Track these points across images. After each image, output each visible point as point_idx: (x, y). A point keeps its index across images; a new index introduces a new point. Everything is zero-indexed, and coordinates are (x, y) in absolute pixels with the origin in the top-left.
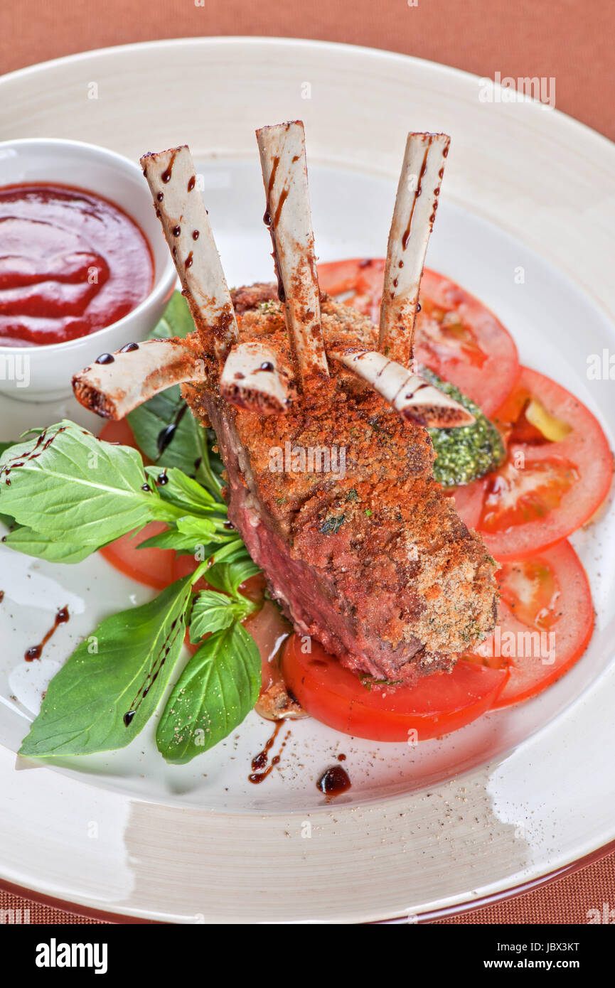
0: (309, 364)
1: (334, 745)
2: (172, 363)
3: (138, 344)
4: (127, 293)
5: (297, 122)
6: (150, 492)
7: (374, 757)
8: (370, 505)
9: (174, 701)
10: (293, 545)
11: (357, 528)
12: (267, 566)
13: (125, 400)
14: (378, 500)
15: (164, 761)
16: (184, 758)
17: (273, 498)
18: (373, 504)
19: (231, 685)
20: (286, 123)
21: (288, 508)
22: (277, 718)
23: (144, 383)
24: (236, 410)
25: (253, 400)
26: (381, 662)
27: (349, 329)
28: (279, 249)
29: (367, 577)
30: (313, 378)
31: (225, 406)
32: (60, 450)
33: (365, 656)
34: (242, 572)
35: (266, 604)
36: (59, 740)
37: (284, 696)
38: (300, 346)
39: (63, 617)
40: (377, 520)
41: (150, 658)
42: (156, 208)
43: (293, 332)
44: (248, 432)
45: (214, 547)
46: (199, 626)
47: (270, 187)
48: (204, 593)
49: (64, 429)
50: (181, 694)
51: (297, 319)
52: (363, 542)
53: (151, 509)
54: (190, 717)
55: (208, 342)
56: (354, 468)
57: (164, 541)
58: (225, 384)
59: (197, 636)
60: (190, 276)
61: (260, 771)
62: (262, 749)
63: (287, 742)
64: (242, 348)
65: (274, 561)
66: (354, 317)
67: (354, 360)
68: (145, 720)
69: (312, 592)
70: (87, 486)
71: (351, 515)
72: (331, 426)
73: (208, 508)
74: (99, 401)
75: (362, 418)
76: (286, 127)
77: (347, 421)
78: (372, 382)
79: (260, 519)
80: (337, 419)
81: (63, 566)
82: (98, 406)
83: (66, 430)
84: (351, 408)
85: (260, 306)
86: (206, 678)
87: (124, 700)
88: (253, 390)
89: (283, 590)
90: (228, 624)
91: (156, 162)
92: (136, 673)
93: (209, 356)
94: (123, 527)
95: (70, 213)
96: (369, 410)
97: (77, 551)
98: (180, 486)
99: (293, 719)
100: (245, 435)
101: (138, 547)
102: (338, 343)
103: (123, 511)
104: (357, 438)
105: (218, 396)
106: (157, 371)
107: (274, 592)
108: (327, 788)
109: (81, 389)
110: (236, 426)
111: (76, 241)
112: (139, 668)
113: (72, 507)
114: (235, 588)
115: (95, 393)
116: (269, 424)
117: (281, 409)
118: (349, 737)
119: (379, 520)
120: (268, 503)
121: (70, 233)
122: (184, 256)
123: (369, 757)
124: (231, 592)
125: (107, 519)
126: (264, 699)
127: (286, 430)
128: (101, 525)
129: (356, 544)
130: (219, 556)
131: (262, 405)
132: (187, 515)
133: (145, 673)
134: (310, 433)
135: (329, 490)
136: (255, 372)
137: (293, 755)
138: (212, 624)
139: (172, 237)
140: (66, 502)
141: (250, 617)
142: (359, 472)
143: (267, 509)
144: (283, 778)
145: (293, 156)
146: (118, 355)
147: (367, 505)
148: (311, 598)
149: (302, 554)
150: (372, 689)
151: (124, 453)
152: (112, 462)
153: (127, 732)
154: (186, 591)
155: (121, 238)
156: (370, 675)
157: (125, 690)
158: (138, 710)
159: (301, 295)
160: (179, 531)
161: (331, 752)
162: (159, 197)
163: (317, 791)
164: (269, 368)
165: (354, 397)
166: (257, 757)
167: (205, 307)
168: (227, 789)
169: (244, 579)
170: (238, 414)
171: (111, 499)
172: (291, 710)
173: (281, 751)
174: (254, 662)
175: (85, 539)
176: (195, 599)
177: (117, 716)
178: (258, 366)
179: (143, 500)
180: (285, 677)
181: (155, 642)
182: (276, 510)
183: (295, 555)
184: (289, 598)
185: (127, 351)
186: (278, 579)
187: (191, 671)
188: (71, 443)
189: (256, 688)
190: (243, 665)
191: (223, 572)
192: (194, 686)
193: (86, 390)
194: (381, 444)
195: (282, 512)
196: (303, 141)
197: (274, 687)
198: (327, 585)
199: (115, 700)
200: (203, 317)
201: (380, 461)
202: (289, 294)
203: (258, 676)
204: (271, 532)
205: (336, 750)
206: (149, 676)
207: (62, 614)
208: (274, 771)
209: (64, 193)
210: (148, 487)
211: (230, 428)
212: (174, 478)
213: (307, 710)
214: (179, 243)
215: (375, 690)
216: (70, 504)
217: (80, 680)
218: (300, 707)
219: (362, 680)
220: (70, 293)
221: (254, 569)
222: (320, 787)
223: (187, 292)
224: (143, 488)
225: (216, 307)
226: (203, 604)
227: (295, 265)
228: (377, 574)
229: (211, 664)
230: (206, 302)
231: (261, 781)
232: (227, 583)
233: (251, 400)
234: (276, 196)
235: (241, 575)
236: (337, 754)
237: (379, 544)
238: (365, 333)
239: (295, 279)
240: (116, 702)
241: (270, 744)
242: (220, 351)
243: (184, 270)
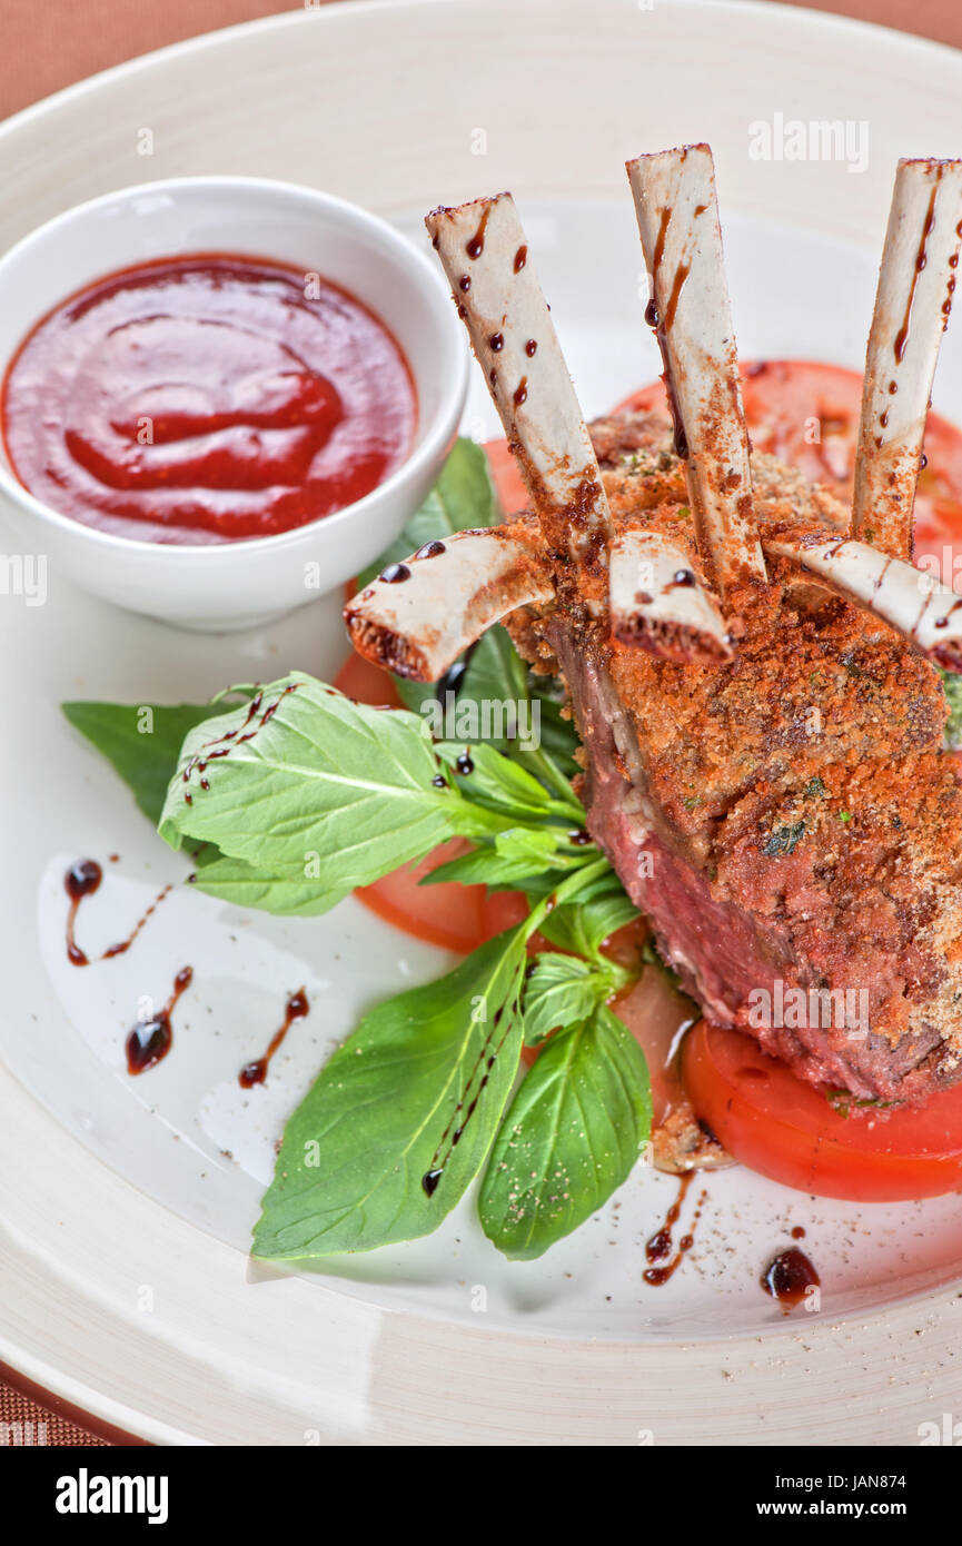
0: (734, 564)
1: (783, 1213)
2: (503, 574)
3: (441, 541)
4: (373, 440)
5: (700, 146)
6: (446, 789)
7: (854, 1230)
8: (846, 803)
9: (504, 1147)
10: (715, 878)
11: (824, 843)
12: (658, 909)
13: (440, 646)
14: (860, 793)
15: (500, 1256)
16: (532, 1247)
17: (678, 797)
18: (852, 800)
19: (600, 1116)
20: (679, 147)
21: (705, 814)
22: (682, 1171)
23: (465, 613)
24: (611, 648)
25: (672, 640)
26: (871, 1071)
27: (775, 493)
28: (675, 368)
29: (846, 928)
30: (741, 588)
31: (590, 642)
32: (290, 724)
33: (840, 1060)
34: (604, 919)
35: (647, 971)
36: (312, 1226)
37: (692, 1131)
38: (717, 533)
39: (298, 1007)
40: (859, 829)
41: (458, 1072)
42: (457, 302)
43: (705, 509)
44: (635, 686)
45: (557, 877)
46: (541, 1015)
47: (655, 260)
48: (545, 958)
49: (295, 687)
50: (515, 1136)
51: (712, 488)
52: (835, 868)
53: (452, 819)
54: (534, 1175)
55: (556, 531)
56: (818, 742)
57: (469, 871)
58: (619, 614)
59: (538, 1033)
60: (523, 420)
61: (661, 1263)
62: (660, 1224)
63: (702, 1210)
64: (630, 540)
65: (674, 902)
66: (780, 472)
67: (825, 558)
68: (463, 1186)
69: (746, 954)
70: (340, 785)
71: (815, 822)
72: (777, 670)
73: (540, 811)
74: (395, 649)
75: (828, 653)
76: (681, 156)
77: (803, 659)
78: (866, 598)
79: (648, 832)
80: (786, 658)
81: (295, 922)
82: (395, 658)
83: (299, 689)
84: (809, 638)
86: (557, 1105)
87: (418, 1150)
88: (672, 623)
89: (685, 949)
90: (588, 1011)
91: (455, 223)
92: (433, 1102)
93: (559, 557)
94: (404, 850)
95: (266, 301)
96: (840, 640)
97: (319, 896)
98: (491, 774)
99: (709, 1169)
100: (628, 691)
101: (424, 881)
102: (783, 525)
103: (402, 824)
104: (823, 689)
105: (578, 625)
106: (483, 589)
107: (668, 953)
108: (781, 1290)
109: (362, 629)
110: (611, 677)
111: (278, 354)
112: (439, 1092)
113: (316, 821)
114: (595, 945)
115: (389, 636)
118: (806, 1196)
119: (862, 827)
120: (669, 806)
121: (267, 340)
122: (512, 386)
123: (845, 1231)
124: (587, 953)
125: (377, 839)
126: (660, 1137)
127: (700, 681)
128: (367, 849)
129: (823, 872)
130: (564, 893)
131: (688, 648)
132: (513, 827)
133: (452, 1100)
134: (742, 683)
135: (775, 781)
136: (667, 590)
137: (714, 1232)
138: (563, 1011)
139: (488, 352)
140: (306, 813)
141: (622, 995)
142: (826, 747)
143: (667, 815)
144: (702, 1273)
145: (696, 205)
146: (414, 563)
147: (841, 803)
148: (743, 965)
149: (732, 892)
150: (850, 1115)
151: (399, 723)
152: (380, 740)
153: (430, 1207)
154: (515, 954)
155: (353, 344)
156: (847, 1091)
157: (419, 1131)
158: (448, 1168)
159: (717, 446)
160: (500, 853)
161: (778, 1224)
162: (463, 284)
163: (764, 1294)
164: (688, 581)
165: (810, 618)
166: (653, 1240)
167: (551, 472)
168: (608, 1298)
169: (611, 930)
170: (614, 654)
171: (381, 805)
172: (707, 1154)
173: (694, 1226)
174: (637, 1074)
175: (343, 875)
176: (532, 967)
177: (410, 1179)
178: (670, 580)
179: (434, 804)
180: (692, 1097)
181: (464, 1047)
182: (683, 817)
183: (720, 893)
184: (696, 965)
185: (428, 557)
186: (678, 931)
187: (531, 1094)
188: (309, 711)
189: (646, 1118)
190: (619, 1080)
191: (571, 920)
192: (536, 1119)
193: (372, 631)
194: (864, 697)
195: (694, 821)
196: (712, 180)
197: (675, 1117)
198: (775, 943)
199: (402, 1150)
200: (548, 490)
201: (862, 728)
202: (695, 445)
203: (645, 1097)
204: (669, 855)
205: (787, 1220)
206: (459, 1107)
207: (296, 1003)
208: (686, 1263)
209: (250, 270)
210: (442, 779)
211: (599, 679)
212: (483, 762)
213: (732, 1153)
214: (502, 363)
215: (854, 1117)
216: (312, 818)
217: (338, 1117)
218: (723, 1149)
219: (833, 1100)
221: (623, 912)
222: (768, 1288)
223: (517, 446)
224: (434, 782)
225: (570, 471)
226: (544, 977)
227: (706, 394)
228: (864, 923)
229: (564, 1081)
230: (552, 464)
231: (666, 1280)
232: (580, 937)
233: (667, 641)
234: (668, 274)
235: (605, 923)
236: (790, 1227)
237: (865, 870)
238: (803, 500)
239: (706, 418)
240: (404, 1154)
241: (674, 1215)
242: (579, 548)
243: (512, 409)
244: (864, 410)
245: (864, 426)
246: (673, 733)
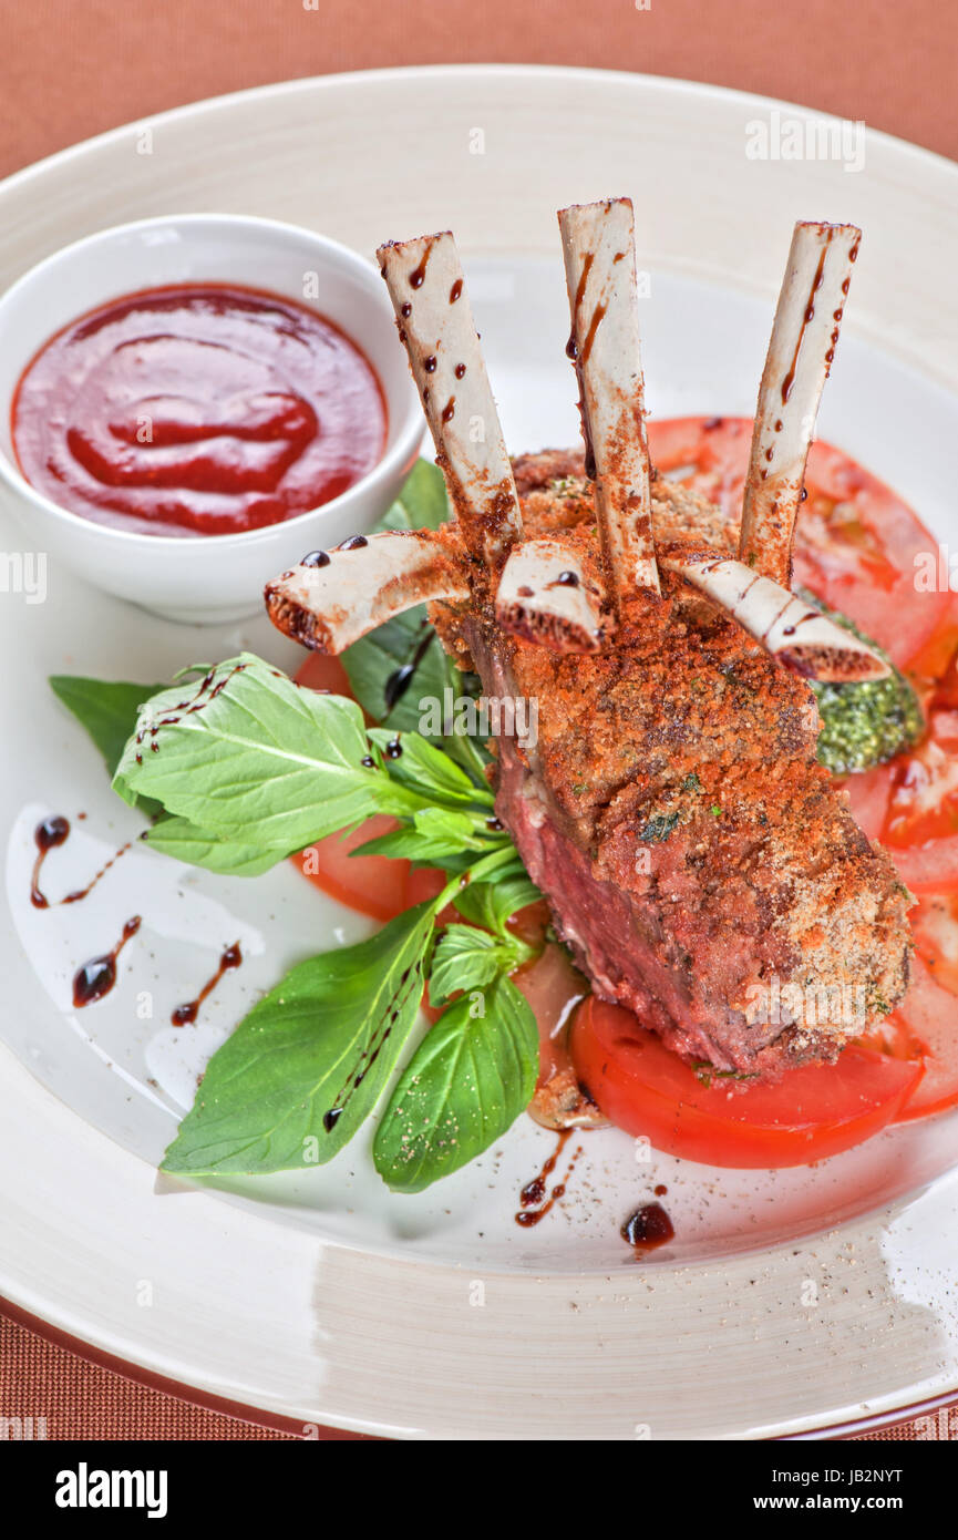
0: (631, 577)
1: (648, 1171)
2: (418, 569)
3: (366, 537)
4: (345, 458)
5: (623, 200)
6: (374, 769)
7: (711, 1192)
8: (718, 799)
9: (401, 1095)
10: (596, 858)
11: (697, 835)
12: (554, 889)
13: (345, 624)
14: (732, 791)
15: (386, 1187)
16: (415, 1184)
17: (568, 783)
18: (723, 797)
19: (491, 1072)
20: (605, 201)
21: (591, 800)
22: (561, 1127)
23: (375, 599)
24: (515, 644)
25: (547, 629)
26: (727, 1044)
27: (690, 524)
28: (589, 397)
29: (711, 911)
30: (636, 599)
31: (497, 638)
32: (235, 699)
33: (703, 1033)
34: (511, 898)
35: (549, 948)
36: (222, 1149)
37: (573, 1091)
38: (617, 548)
39: (232, 958)
40: (729, 823)
41: (367, 1027)
42: (399, 327)
43: (607, 526)
44: (533, 680)
45: (472, 857)
46: (444, 978)
47: (577, 300)
48: (453, 928)
49: (244, 667)
50: (413, 1085)
51: (614, 507)
52: (705, 857)
53: (379, 797)
54: (427, 1121)
55: (473, 538)
56: (695, 741)
57: (393, 846)
58: (503, 604)
59: (441, 995)
60: (449, 435)
61: (533, 1208)
62: (537, 1173)
63: (576, 1164)
64: (528, 548)
65: (566, 881)
66: (699, 506)
67: (703, 573)
68: (357, 1123)
69: (624, 931)
70: (276, 757)
71: (689, 814)
72: (662, 674)
73: (462, 797)
74: (306, 624)
75: (710, 663)
76: (606, 207)
77: (686, 667)
78: (730, 608)
79: (545, 816)
80: (671, 664)
81: (233, 881)
82: (304, 632)
83: (247, 668)
84: (694, 648)
85: (554, 484)
86: (453, 1060)
87: (325, 1090)
88: (547, 615)
89: (577, 927)
90: (490, 978)
91: (401, 256)
92: (343, 1050)
93: (474, 560)
94: (331, 821)
95: (259, 331)
96: (721, 651)
97: (256, 857)
98: (420, 761)
99: (586, 1128)
100: (527, 684)
101: (352, 854)
102: (676, 545)
103: (331, 797)
104: (702, 694)
105: (488, 623)
106: (396, 580)
107: (562, 930)
108: (638, 1237)
109: (278, 605)
110: (514, 671)
111: (266, 375)
112: (349, 1042)
113: (253, 788)
114: (502, 921)
115: (301, 612)
116: (566, 668)
117: (590, 646)
118: (672, 1158)
119: (731, 821)
120: (560, 791)
121: (258, 362)
122: (441, 404)
123: (704, 1191)
124: (495, 928)
125: (306, 808)
126: (543, 1096)
127: (592, 679)
128: (296, 818)
129: (695, 860)
130: (477, 872)
131: (561, 638)
132: (428, 806)
133: (359, 1049)
134: (629, 684)
135: (656, 774)
136: (550, 586)
137: (585, 1184)
138: (465, 976)
139: (422, 373)
140: (245, 779)
141: (523, 969)
142: (703, 747)
143: (557, 800)
144: (569, 1219)
145: (616, 253)
146: (336, 553)
147: (714, 798)
148: (622, 942)
149: (611, 871)
150: (712, 1085)
151: (335, 707)
152: (316, 720)
153: (329, 1139)
154: (426, 924)
155: (336, 372)
156: (709, 1063)
157: (328, 1075)
158: (347, 1108)
159: (621, 469)
160: (418, 831)
161: (644, 1182)
162: (405, 310)
163: (621, 1241)
164: (572, 581)
165: (699, 631)
166: (529, 1187)
167: (471, 483)
168: (481, 1234)
169: (517, 908)
170: (518, 650)
171: (312, 778)
172: (585, 1114)
173: (567, 1177)
174: (528, 1038)
175: (271, 839)
176: (438, 938)
177: (314, 1116)
178: (554, 578)
179: (363, 781)
180: (576, 1063)
181: (375, 1003)
182: (571, 802)
183: (600, 873)
184: (586, 940)
185: (350, 548)
186: (571, 910)
187: (431, 1049)
188: (254, 689)
189: (531, 1078)
190: (511, 1041)
191: (483, 897)
192: (434, 1072)
193: (286, 607)
194: (739, 704)
195: (582, 806)
196: (631, 230)
197: (558, 1079)
198: (648, 922)
199: (310, 1090)
200: (468, 499)
201: (736, 732)
202: (603, 467)
203: (533, 1062)
204: (562, 837)
205: (652, 1178)
206: (364, 1056)
207: (230, 955)
208: (556, 1209)
209: (251, 301)
210: (371, 760)
211: (504, 673)
212: (412, 749)
213: (608, 1116)
214: (434, 382)
215: (715, 1087)
216: (249, 785)
217: (256, 1058)
218: (598, 1111)
219: (696, 1070)
220: (256, 455)
221: (530, 893)
222: (626, 1236)
223: (443, 458)
224: (363, 762)
225: (488, 483)
226: (451, 945)
227: (614, 422)
228: (726, 907)
229: (461, 1039)
230: (473, 476)
231: (535, 1222)
232: (489, 914)
233: (543, 630)
234: (587, 313)
235: (511, 901)
236: (654, 1185)
237: (731, 860)
238: (715, 531)
239: (613, 444)
240: (311, 1094)
241: (550, 1166)
242: (492, 553)
243: (440, 425)
244: (753, 446)
245: (752, 459)
246: (565, 725)
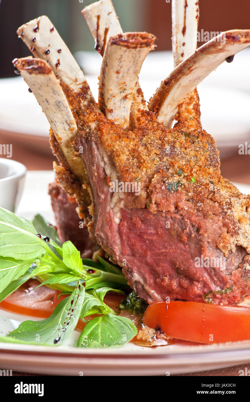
9: (82, 340)
11: (188, 190)
14: (197, 174)
17: (133, 177)
18: (194, 176)
21: (143, 184)
40: (199, 184)
47: (97, 30)
50: (86, 339)
52: (193, 197)
60: (60, 71)
71: (183, 182)
86: (100, 331)
91: (28, 25)
103: (28, 243)
107: (131, 279)
110: (102, 144)
129: (189, 199)
135: (166, 172)
139: (45, 56)
145: (108, 13)
156: (211, 291)
162: (33, 40)
167: (71, 84)
179: (38, 241)
183: (153, 208)
187: (89, 329)
192: (93, 334)
200: (71, 89)
214: (50, 57)
219: (205, 298)
225: (78, 83)
229: (100, 324)
234: (102, 32)
243: (55, 69)
246: (127, 153)
